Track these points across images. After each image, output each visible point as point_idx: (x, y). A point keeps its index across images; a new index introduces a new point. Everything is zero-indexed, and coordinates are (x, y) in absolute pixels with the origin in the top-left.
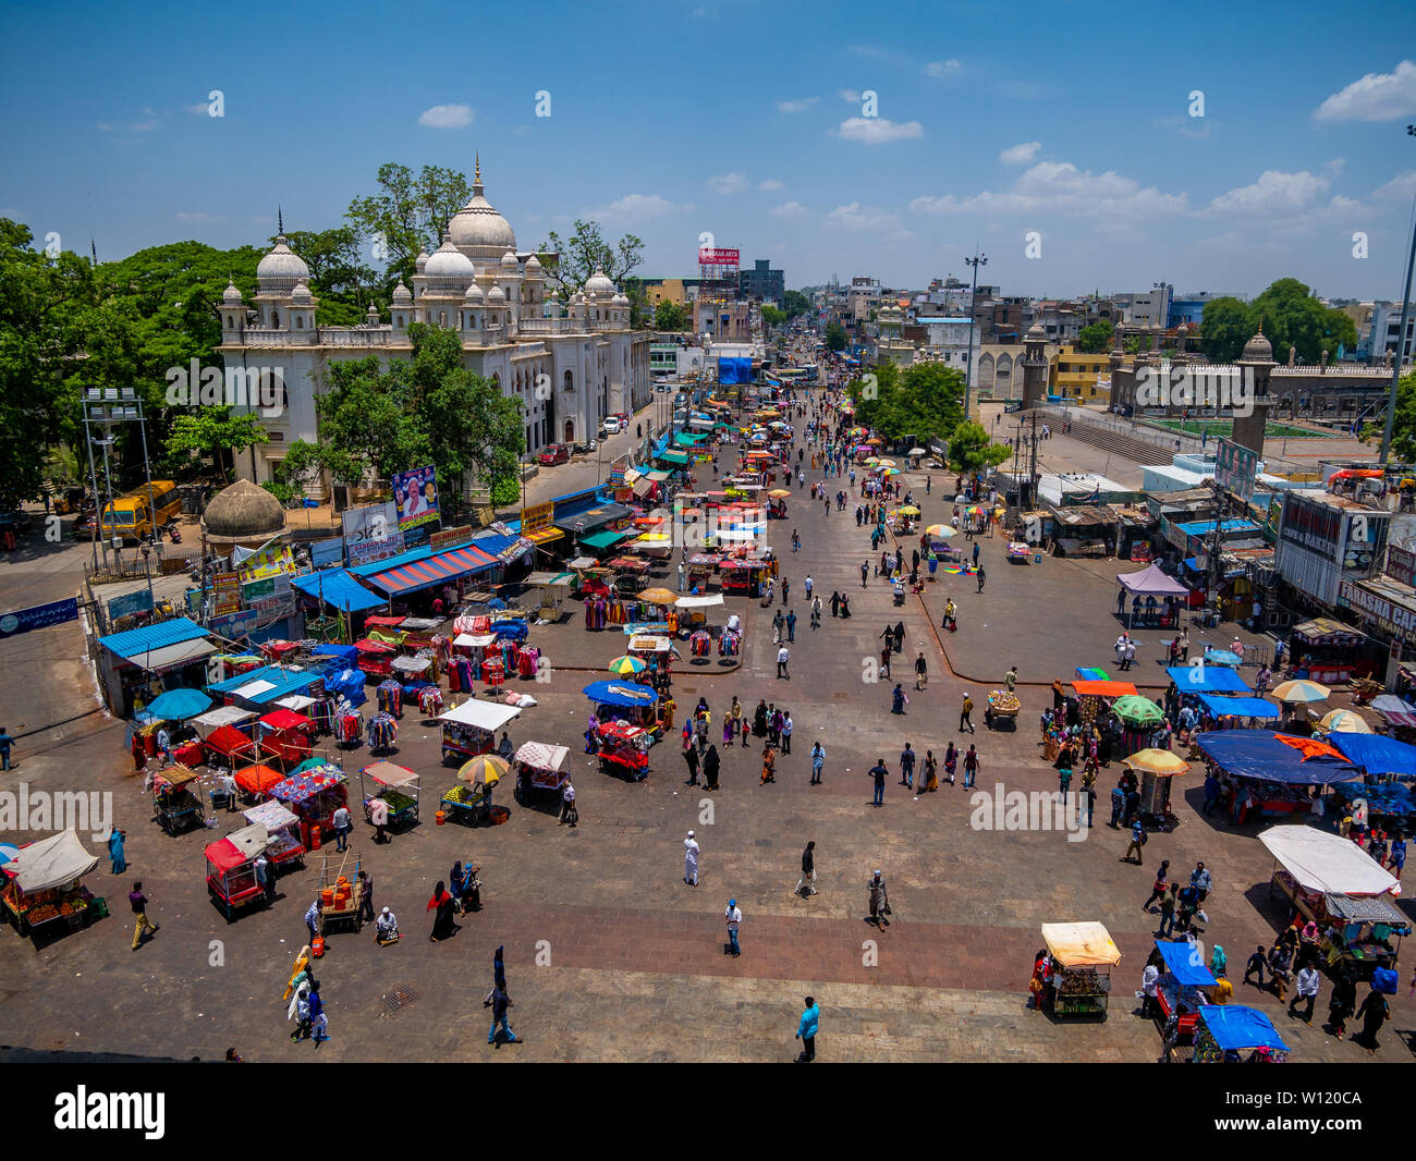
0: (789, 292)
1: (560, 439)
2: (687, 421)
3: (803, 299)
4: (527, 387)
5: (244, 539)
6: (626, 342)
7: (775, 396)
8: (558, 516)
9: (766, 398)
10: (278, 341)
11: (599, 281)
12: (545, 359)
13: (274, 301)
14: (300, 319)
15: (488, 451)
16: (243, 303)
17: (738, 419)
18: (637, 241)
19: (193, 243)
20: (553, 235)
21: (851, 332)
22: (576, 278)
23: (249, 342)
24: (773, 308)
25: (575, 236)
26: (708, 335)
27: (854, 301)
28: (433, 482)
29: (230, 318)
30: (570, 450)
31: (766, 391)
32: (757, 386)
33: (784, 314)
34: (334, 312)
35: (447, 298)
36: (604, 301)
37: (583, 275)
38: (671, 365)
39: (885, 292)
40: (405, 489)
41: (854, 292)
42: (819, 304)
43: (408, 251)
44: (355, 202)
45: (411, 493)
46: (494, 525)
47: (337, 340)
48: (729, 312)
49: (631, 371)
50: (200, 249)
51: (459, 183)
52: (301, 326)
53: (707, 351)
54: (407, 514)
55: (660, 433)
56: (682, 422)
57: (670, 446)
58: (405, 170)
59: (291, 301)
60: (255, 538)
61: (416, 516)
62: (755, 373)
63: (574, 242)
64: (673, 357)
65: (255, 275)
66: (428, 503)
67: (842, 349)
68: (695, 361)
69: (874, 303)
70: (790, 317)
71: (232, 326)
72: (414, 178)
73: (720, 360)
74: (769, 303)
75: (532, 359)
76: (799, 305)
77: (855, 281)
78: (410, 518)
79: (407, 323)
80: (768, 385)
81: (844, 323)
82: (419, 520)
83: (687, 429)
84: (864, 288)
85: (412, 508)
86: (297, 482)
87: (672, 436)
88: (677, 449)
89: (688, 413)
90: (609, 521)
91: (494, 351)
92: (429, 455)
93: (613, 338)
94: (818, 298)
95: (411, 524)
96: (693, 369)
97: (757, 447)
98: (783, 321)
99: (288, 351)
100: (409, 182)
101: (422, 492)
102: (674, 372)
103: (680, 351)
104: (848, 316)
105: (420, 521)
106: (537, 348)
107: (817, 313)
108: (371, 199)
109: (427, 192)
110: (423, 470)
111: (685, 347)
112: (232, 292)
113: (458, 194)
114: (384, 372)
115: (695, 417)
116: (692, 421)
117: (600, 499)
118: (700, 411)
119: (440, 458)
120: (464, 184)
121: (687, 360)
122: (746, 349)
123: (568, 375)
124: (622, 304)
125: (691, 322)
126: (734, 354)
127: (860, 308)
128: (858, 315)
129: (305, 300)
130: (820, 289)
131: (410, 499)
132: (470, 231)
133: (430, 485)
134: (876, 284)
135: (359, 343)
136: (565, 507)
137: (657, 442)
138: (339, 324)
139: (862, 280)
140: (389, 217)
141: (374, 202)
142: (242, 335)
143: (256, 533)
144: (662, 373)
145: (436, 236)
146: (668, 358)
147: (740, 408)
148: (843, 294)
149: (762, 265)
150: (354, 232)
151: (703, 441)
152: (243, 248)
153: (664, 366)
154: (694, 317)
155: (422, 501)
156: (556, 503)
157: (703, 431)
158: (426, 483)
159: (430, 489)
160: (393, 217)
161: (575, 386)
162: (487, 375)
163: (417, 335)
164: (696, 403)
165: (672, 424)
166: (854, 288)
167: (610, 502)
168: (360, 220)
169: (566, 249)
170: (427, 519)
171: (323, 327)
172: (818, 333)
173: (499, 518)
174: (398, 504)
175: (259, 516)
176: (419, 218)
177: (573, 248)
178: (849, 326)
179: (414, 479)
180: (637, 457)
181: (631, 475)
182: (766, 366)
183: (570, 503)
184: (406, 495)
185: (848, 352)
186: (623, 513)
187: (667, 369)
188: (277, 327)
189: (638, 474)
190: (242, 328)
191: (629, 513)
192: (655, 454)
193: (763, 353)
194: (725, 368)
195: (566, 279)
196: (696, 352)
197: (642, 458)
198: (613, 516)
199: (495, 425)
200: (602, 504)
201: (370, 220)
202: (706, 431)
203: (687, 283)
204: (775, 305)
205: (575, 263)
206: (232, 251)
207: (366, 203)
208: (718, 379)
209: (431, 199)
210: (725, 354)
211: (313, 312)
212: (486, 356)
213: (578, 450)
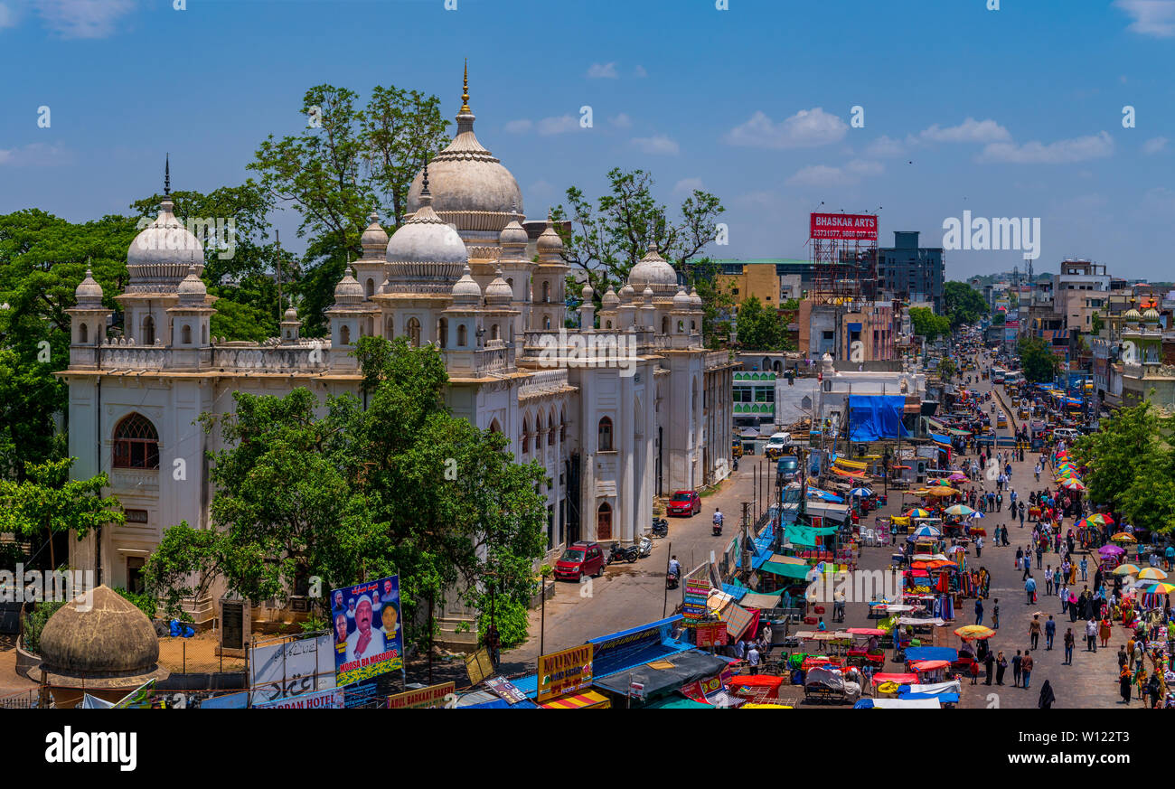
0: (951, 284)
1: (591, 535)
2: (803, 505)
3: (975, 296)
4: (538, 446)
5: (96, 683)
6: (694, 371)
7: (944, 461)
8: (597, 670)
9: (930, 463)
10: (152, 364)
11: (654, 267)
12: (566, 398)
13: (150, 301)
14: (187, 329)
15: (483, 554)
16: (104, 303)
17: (884, 501)
18: (713, 202)
19: (36, 212)
20: (573, 194)
21: (1061, 351)
22: (609, 261)
23: (108, 364)
24: (926, 311)
25: (609, 192)
26: (827, 358)
27: (1066, 299)
28: (394, 604)
29: (84, 328)
30: (607, 554)
31: (929, 453)
32: (914, 443)
33: (946, 321)
34: (235, 319)
35: (421, 296)
36: (661, 301)
37: (622, 258)
38: (764, 408)
39: (1116, 285)
40: (351, 614)
41: (1063, 286)
42: (1003, 303)
43: (345, 221)
44: (267, 146)
45: (358, 622)
46: (492, 683)
47: (241, 364)
48: (861, 319)
49: (703, 419)
50: (44, 221)
51: (429, 112)
52: (187, 341)
53: (828, 385)
54: (351, 658)
55: (757, 527)
56: (795, 506)
57: (777, 548)
58: (344, 93)
59: (176, 301)
60: (115, 683)
61: (365, 662)
62: (909, 420)
63: (607, 203)
64: (769, 394)
65: (124, 259)
66: (386, 640)
67: (1050, 381)
68: (806, 402)
69: (1098, 303)
70: (955, 326)
71: (84, 339)
72: (359, 106)
73: (849, 399)
74: (919, 304)
75: (549, 397)
76: (968, 305)
77: (1066, 267)
78: (355, 665)
79: (355, 337)
80: (930, 442)
81: (1049, 336)
82: (369, 669)
83: (803, 518)
84: (1082, 278)
85: (361, 647)
86: (172, 592)
87: (779, 531)
88: (786, 553)
89: (803, 490)
90: (687, 681)
91: (493, 386)
92: (389, 557)
93: (675, 362)
94: (998, 295)
95: (356, 676)
96: (806, 416)
97: (924, 550)
98: (945, 332)
99: (166, 379)
100: (350, 113)
101: (377, 621)
102: (770, 420)
103: (781, 385)
104: (1056, 325)
105: (370, 672)
106: (556, 378)
107: (1000, 319)
108: (290, 141)
109: (379, 126)
110: (381, 583)
111: (790, 378)
112: (90, 288)
113: (427, 129)
114: (320, 415)
115: (814, 498)
116: (810, 504)
117: (669, 642)
118: (821, 487)
119: (406, 564)
120: (437, 113)
121: (793, 398)
122: (894, 381)
123: (606, 425)
124: (692, 306)
125: (794, 335)
126: (874, 390)
127: (1077, 312)
128: (1072, 324)
129: (199, 298)
130: (1000, 279)
131: (357, 633)
132: (451, 189)
133: (390, 610)
134: (1100, 271)
135: (277, 369)
136: (612, 654)
137: (756, 541)
138: (242, 337)
139: (1077, 265)
140: (318, 167)
141: (295, 144)
142: (99, 354)
143: (116, 674)
144: (748, 422)
145: (390, 197)
146: (759, 396)
147: (885, 481)
148: (1046, 288)
149: (907, 240)
150: (262, 191)
151: (829, 540)
152: (108, 219)
153: (754, 410)
154: (801, 326)
155: (376, 635)
156: (596, 647)
157: (830, 522)
158: (385, 605)
159: (390, 616)
160: (324, 166)
161: (617, 444)
162: (482, 425)
163: (372, 358)
164: (814, 473)
165: (781, 510)
166: (1064, 279)
167: (685, 647)
168: (272, 171)
169: (595, 215)
170: (382, 668)
171: (219, 343)
172: (1004, 352)
173: (500, 670)
174: (339, 640)
175: (122, 647)
176: (365, 170)
177: (605, 214)
178: (1058, 342)
179: (365, 598)
180: (724, 566)
181: (718, 600)
182: (928, 410)
183: (618, 647)
184: (352, 626)
185: (1060, 385)
186: (711, 666)
187: (757, 415)
188: (151, 341)
189: (728, 598)
190: (100, 342)
191: (721, 667)
192: (753, 563)
193: (922, 388)
194: (857, 413)
195: (592, 264)
196: (810, 387)
197: (732, 568)
198: (693, 672)
199: (494, 509)
200: (668, 650)
201: (287, 172)
202: (835, 522)
203: (783, 269)
204: (930, 306)
205: (610, 237)
206: (90, 225)
207: (282, 146)
208: (845, 433)
209: (383, 139)
210: (859, 390)
211: (208, 318)
212: (480, 395)
213: (621, 554)
